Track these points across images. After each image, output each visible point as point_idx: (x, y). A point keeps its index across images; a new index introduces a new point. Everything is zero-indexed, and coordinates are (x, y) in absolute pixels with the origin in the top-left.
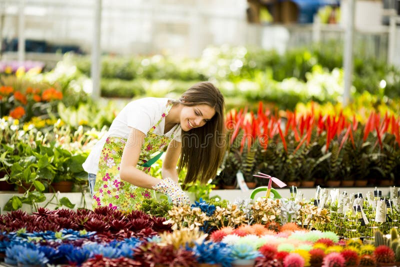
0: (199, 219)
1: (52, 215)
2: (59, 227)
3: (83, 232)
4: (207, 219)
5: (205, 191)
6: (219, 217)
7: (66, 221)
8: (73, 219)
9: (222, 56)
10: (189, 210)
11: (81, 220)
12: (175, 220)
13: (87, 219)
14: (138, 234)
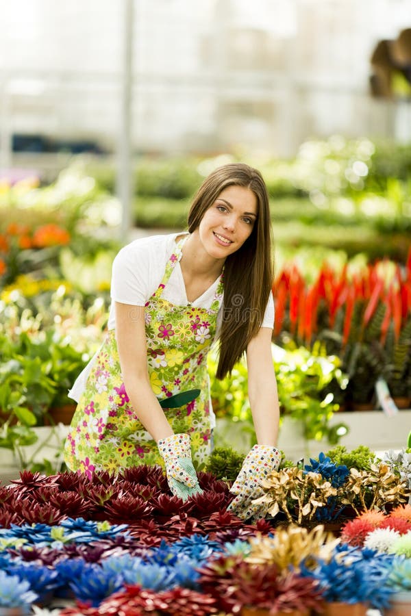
0: (319, 493)
1: (47, 485)
2: (58, 513)
3: (103, 526)
4: (334, 492)
5: (321, 417)
6: (356, 489)
7: (73, 498)
8: (86, 493)
9: (333, 156)
10: (300, 477)
11: (100, 497)
12: (274, 498)
13: (111, 494)
14: (207, 523)
